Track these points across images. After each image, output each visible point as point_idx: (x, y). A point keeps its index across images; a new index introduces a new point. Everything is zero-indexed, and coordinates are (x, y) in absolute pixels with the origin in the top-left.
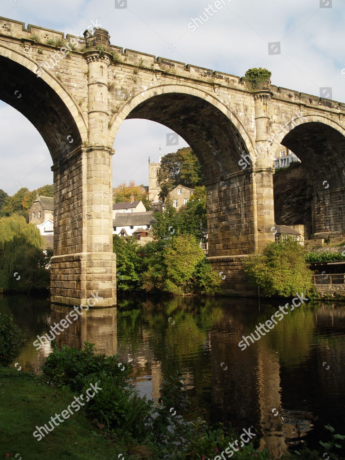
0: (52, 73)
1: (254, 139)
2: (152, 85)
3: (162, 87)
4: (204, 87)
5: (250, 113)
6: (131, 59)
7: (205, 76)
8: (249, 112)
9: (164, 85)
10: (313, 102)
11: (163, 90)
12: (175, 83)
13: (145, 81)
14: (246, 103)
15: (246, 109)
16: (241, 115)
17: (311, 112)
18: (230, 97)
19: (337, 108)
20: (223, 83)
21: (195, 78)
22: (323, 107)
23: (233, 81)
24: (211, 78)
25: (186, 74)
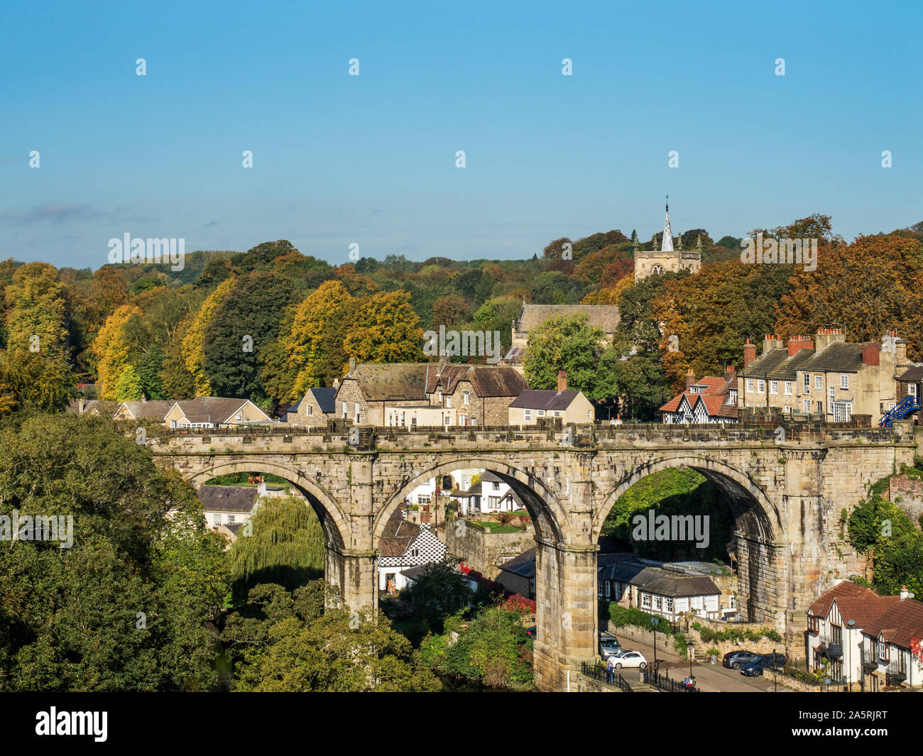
1: (567, 510)
2: (425, 469)
3: (439, 469)
4: (495, 456)
5: (564, 475)
6: (401, 443)
7: (497, 441)
8: (562, 474)
9: (441, 466)
10: (673, 439)
11: (440, 471)
12: (455, 459)
13: (418, 465)
14: (558, 465)
15: (557, 470)
16: (550, 480)
17: (668, 454)
18: (532, 460)
19: (719, 439)
20: (524, 444)
21: (483, 448)
22: (692, 444)
23: (538, 438)
24: (505, 442)
25: (471, 445)
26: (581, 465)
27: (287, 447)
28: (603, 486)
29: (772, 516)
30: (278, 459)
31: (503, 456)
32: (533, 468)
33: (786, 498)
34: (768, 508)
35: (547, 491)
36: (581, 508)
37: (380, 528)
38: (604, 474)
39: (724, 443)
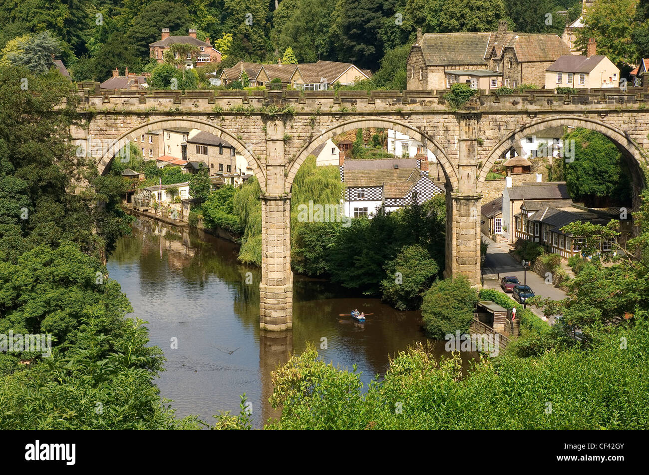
0: (233, 135)
1: (455, 163)
2: (331, 127)
3: (342, 127)
4: (391, 117)
6: (309, 106)
7: (393, 105)
8: (451, 133)
9: (344, 124)
10: (555, 103)
11: (343, 129)
12: (356, 120)
13: (324, 124)
14: (448, 124)
15: (447, 130)
16: (440, 138)
17: (550, 117)
18: (425, 121)
19: (599, 103)
20: (417, 107)
21: (381, 110)
22: (571, 107)
23: (430, 102)
24: (401, 105)
25: (371, 108)
26: (466, 125)
27: (210, 108)
28: (487, 143)
31: (399, 117)
32: (425, 127)
35: (437, 147)
37: (292, 176)
38: (489, 133)
39: (601, 107)
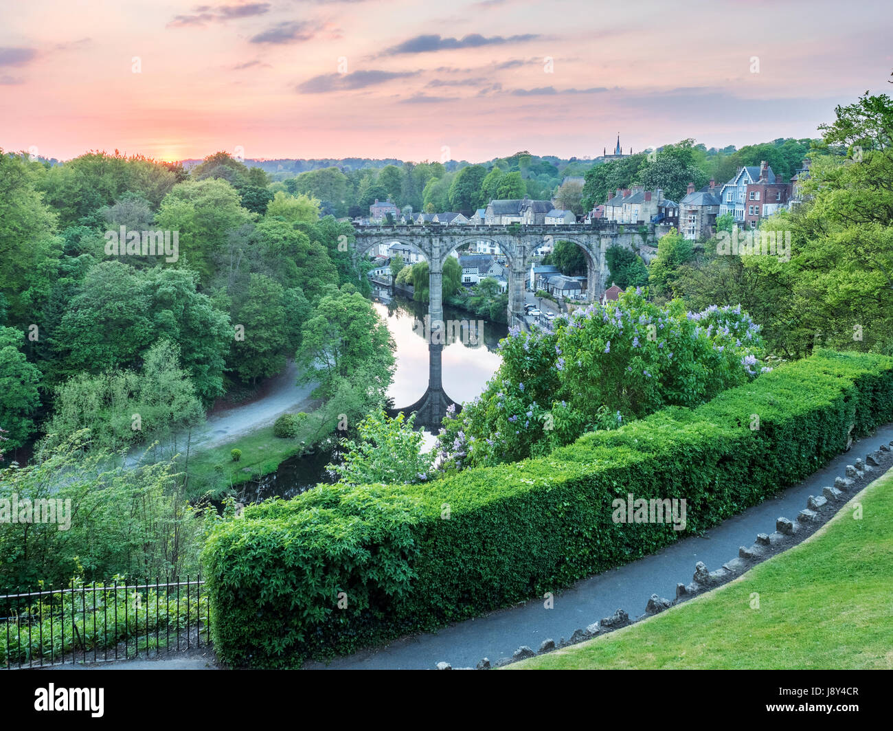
1: (514, 257)
3: (465, 241)
7: (487, 231)
8: (512, 243)
10: (556, 230)
14: (511, 239)
15: (510, 242)
16: (508, 245)
18: (501, 238)
20: (497, 232)
21: (482, 233)
22: (564, 232)
23: (503, 230)
24: (490, 231)
25: (478, 232)
26: (519, 240)
27: (408, 233)
28: (528, 248)
29: (594, 260)
30: (405, 238)
31: (489, 237)
32: (501, 241)
33: (600, 253)
34: (592, 256)
35: (506, 250)
36: (518, 256)
37: (443, 263)
38: (528, 243)
